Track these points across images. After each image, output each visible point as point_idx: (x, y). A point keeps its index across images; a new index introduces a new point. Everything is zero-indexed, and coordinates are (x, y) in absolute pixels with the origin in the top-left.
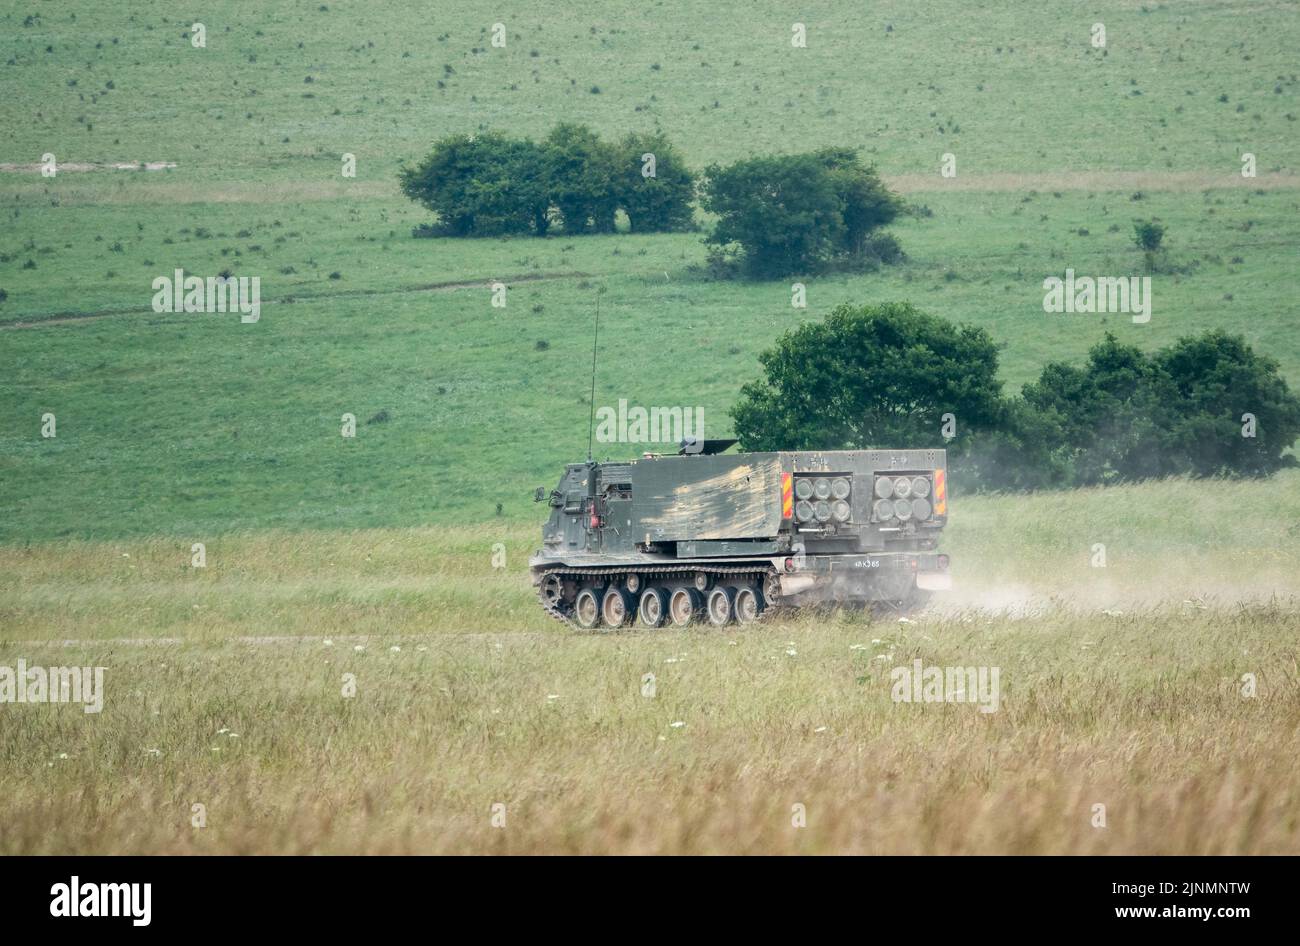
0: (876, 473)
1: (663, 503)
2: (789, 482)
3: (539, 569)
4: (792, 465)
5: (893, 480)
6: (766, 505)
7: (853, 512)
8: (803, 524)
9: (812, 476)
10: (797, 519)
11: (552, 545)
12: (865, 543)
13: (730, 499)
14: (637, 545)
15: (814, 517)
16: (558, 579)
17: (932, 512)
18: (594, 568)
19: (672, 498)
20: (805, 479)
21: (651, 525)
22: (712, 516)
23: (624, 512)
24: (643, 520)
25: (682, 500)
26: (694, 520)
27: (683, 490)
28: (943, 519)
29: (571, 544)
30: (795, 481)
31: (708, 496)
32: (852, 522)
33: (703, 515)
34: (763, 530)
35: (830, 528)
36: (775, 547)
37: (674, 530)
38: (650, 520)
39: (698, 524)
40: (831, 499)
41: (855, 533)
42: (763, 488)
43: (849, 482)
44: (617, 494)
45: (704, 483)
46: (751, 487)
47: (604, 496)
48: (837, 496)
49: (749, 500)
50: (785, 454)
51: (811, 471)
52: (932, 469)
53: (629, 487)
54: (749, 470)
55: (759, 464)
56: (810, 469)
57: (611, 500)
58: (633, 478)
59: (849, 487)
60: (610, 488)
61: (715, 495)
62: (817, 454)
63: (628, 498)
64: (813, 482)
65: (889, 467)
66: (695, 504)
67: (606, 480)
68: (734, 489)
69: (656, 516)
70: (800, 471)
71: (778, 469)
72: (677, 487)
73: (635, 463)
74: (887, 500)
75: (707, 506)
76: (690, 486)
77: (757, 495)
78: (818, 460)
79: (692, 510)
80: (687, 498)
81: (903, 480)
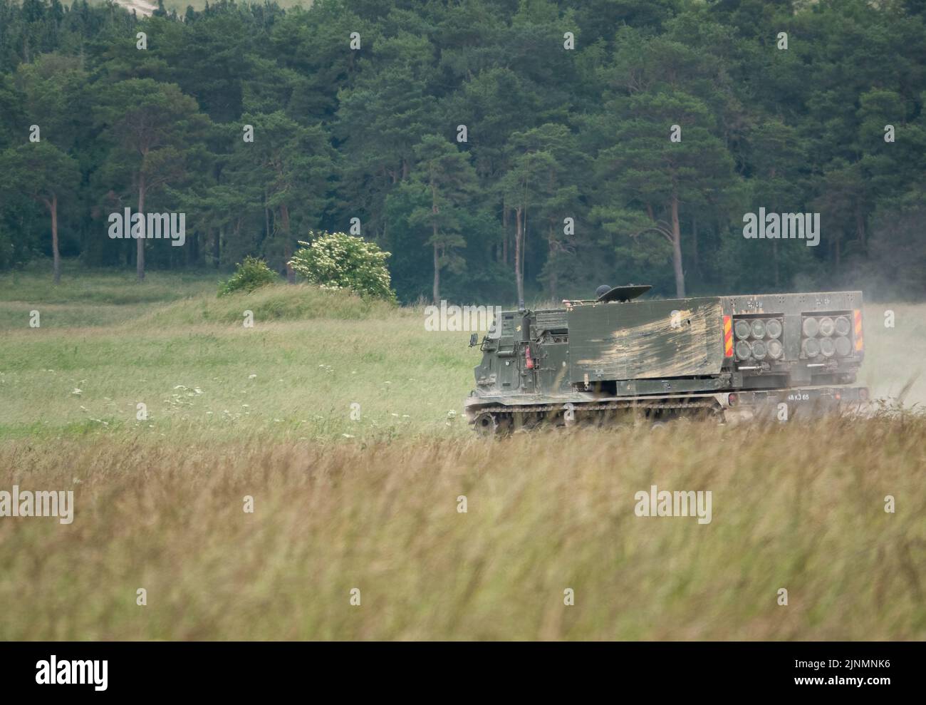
0: (803, 314)
1: (601, 346)
2: (728, 326)
3: (473, 408)
4: (732, 308)
5: (818, 320)
6: (708, 345)
7: (786, 350)
8: (742, 362)
9: (749, 318)
10: (737, 358)
11: (483, 386)
12: (796, 377)
13: (670, 341)
14: (574, 385)
15: (752, 356)
16: (493, 418)
17: (852, 348)
18: (530, 406)
19: (609, 341)
20: (744, 321)
21: (588, 366)
22: (652, 356)
23: (558, 356)
24: (580, 362)
25: (620, 343)
26: (634, 361)
27: (624, 333)
28: (861, 354)
29: (504, 385)
30: (734, 322)
31: (648, 339)
32: (783, 359)
33: (643, 356)
34: (705, 368)
35: (765, 366)
36: (718, 384)
37: (611, 370)
38: (587, 362)
39: (638, 364)
40: (766, 338)
41: (785, 369)
42: (704, 330)
43: (781, 323)
44: (551, 339)
45: (643, 327)
46: (692, 329)
47: (538, 340)
48: (771, 336)
49: (690, 341)
50: (725, 299)
51: (748, 313)
52: (852, 309)
53: (564, 331)
54: (690, 314)
55: (699, 308)
56: (747, 311)
57: (545, 344)
58: (569, 323)
59: (781, 328)
60: (545, 333)
61: (655, 337)
62: (753, 298)
63: (563, 343)
64: (750, 323)
65: (815, 308)
66: (634, 346)
67: (540, 326)
68: (674, 332)
69: (594, 358)
70: (739, 314)
71: (719, 313)
72: (615, 331)
73: (571, 309)
74: (814, 339)
75: (647, 348)
76: (629, 330)
77: (698, 337)
78: (753, 303)
79: (632, 351)
80: (627, 341)
81: (827, 320)
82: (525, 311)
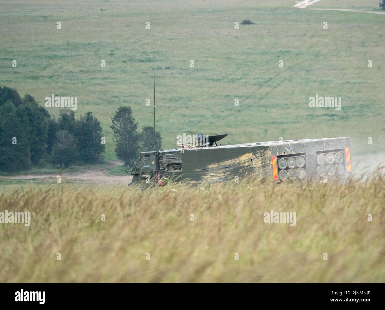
0: (317, 152)
1: (201, 173)
2: (275, 161)
4: (276, 152)
5: (325, 155)
7: (307, 174)
9: (286, 157)
13: (241, 170)
15: (288, 178)
17: (345, 170)
19: (206, 170)
20: (283, 158)
25: (212, 171)
26: (221, 182)
27: (214, 166)
28: (350, 173)
30: (278, 160)
31: (228, 169)
33: (225, 179)
40: (296, 168)
42: (260, 165)
43: (304, 158)
44: (172, 168)
45: (225, 162)
46: (254, 164)
47: (165, 169)
48: (299, 166)
49: (253, 171)
50: (272, 146)
51: (286, 154)
52: (344, 148)
53: (179, 164)
54: (252, 155)
55: (257, 152)
56: (285, 153)
57: (169, 171)
58: (182, 161)
59: (304, 161)
60: (168, 165)
61: (232, 168)
62: (288, 145)
63: (179, 170)
64: (286, 159)
65: (323, 149)
66: (220, 173)
67: (165, 161)
68: (243, 165)
69: (197, 180)
70: (280, 155)
71: (269, 155)
72: (209, 164)
73: (183, 152)
74: (323, 166)
75: (228, 174)
76: (217, 164)
77: (257, 169)
78: (288, 148)
79: (219, 176)
80: (215, 170)
81: (330, 155)
82: (156, 153)
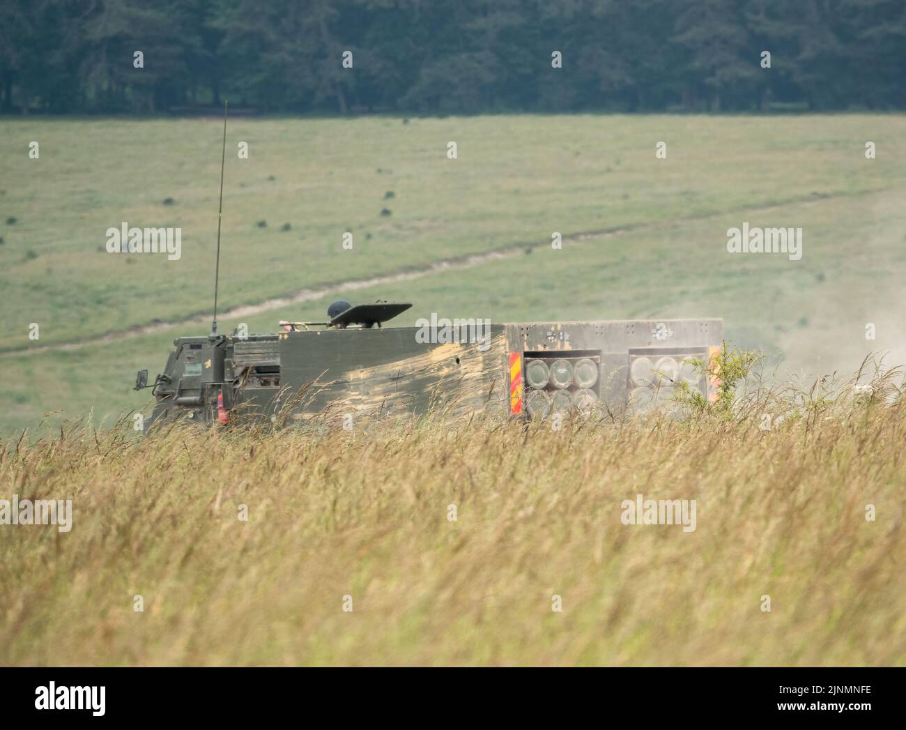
0: (632, 352)
1: (330, 393)
2: (517, 366)
4: (522, 341)
5: (654, 361)
6: (485, 397)
9: (549, 356)
10: (528, 416)
13: (430, 388)
15: (551, 413)
19: (341, 385)
20: (539, 361)
22: (402, 411)
23: (266, 405)
25: (357, 389)
27: (359, 375)
30: (526, 362)
31: (397, 384)
40: (573, 387)
42: (480, 373)
43: (597, 364)
44: (256, 380)
45: (390, 364)
46: (463, 372)
47: (237, 382)
48: (582, 384)
49: (461, 389)
50: (513, 326)
51: (548, 349)
52: (706, 346)
53: (274, 370)
54: (459, 349)
56: (545, 346)
57: (247, 388)
58: (282, 358)
59: (596, 371)
60: (246, 372)
61: (407, 382)
62: (556, 326)
63: (273, 387)
64: (549, 364)
65: (650, 344)
66: (375, 394)
67: (239, 361)
68: (435, 374)
70: (533, 350)
71: (502, 348)
72: (350, 370)
73: (286, 337)
74: (647, 389)
75: (395, 398)
76: (369, 369)
77: (471, 383)
78: (556, 334)
79: (372, 403)
80: (365, 386)
81: (668, 361)
82: (218, 337)
